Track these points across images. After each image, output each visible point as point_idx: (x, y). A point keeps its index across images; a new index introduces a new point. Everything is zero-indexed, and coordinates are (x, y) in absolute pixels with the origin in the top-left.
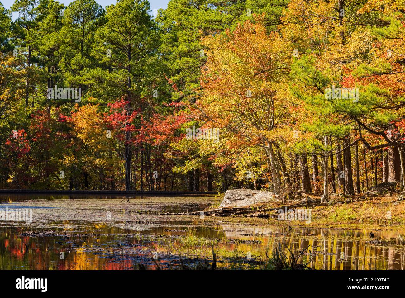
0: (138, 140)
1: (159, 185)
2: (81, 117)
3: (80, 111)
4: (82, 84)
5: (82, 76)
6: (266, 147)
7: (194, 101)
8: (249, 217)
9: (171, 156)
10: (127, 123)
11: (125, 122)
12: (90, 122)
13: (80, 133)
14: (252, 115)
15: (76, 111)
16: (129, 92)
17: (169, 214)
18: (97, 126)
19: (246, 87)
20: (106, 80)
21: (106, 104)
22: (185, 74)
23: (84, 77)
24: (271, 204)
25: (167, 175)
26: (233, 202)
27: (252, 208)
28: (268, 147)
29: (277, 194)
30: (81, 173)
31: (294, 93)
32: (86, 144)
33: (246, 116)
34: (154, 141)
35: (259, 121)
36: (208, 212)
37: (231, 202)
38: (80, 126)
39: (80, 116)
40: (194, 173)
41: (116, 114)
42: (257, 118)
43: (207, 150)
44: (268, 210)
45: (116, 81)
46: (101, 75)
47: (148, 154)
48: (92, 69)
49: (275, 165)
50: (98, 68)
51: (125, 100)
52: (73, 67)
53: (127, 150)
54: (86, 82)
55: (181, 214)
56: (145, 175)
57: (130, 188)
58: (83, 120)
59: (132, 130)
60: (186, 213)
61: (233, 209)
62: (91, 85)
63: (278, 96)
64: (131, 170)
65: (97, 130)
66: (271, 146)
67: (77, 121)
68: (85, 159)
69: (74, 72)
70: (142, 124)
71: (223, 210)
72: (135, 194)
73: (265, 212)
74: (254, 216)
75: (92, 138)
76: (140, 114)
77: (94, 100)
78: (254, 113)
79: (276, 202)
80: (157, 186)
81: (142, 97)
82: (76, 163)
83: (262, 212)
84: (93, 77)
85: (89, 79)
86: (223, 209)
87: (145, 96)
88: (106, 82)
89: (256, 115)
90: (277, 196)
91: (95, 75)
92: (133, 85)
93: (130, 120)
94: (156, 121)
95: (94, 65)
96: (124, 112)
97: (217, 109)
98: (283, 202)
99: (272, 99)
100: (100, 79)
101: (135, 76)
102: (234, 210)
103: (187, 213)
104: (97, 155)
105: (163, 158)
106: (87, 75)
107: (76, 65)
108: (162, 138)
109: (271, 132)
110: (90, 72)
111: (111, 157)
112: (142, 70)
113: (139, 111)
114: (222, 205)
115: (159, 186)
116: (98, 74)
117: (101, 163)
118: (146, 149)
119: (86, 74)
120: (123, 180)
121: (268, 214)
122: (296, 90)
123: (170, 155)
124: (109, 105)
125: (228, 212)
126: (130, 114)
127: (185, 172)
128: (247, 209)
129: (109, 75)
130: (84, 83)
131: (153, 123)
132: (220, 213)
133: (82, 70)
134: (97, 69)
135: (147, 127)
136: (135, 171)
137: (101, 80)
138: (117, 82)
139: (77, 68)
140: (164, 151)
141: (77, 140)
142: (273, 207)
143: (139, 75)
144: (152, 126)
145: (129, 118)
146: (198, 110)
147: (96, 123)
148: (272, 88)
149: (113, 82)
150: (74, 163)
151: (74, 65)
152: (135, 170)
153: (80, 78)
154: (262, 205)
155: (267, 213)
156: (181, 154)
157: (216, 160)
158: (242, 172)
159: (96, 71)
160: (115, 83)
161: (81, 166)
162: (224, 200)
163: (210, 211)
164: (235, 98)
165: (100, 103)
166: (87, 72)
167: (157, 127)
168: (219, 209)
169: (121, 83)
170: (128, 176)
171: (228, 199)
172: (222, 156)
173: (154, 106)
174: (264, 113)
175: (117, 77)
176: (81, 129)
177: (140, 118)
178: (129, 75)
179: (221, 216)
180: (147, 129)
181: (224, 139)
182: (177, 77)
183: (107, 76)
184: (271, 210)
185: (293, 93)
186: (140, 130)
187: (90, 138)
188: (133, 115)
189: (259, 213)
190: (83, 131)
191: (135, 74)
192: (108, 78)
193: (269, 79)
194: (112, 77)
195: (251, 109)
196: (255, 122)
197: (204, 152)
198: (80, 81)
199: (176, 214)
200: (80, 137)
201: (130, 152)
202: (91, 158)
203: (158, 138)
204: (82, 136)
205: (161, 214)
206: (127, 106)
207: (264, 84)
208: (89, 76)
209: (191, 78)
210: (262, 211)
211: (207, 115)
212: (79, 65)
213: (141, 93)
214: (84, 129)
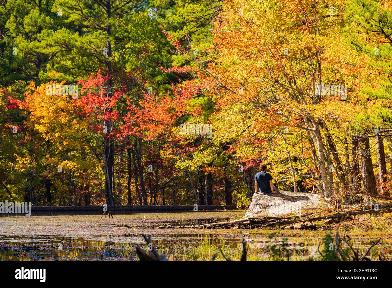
0: (123, 132)
1: (155, 198)
2: (40, 100)
3: (38, 93)
4: (41, 53)
5: (40, 42)
6: (311, 130)
7: (206, 65)
8: (288, 229)
9: (171, 156)
10: (107, 109)
11: (104, 107)
12: (52, 108)
13: (38, 124)
14: (290, 83)
15: (33, 92)
16: (108, 64)
17: (172, 228)
18: (63, 114)
19: (280, 43)
20: (75, 46)
21: (76, 82)
22: (191, 29)
23: (43, 43)
24: (319, 211)
25: (167, 183)
26: (264, 210)
27: (292, 216)
28: (314, 129)
29: (327, 197)
30: (42, 182)
31: (352, 43)
32: (47, 140)
33: (282, 85)
34: (147, 133)
35: (299, 92)
36: (228, 224)
37: (261, 210)
38: (38, 113)
39: (37, 100)
40: (205, 180)
41: (90, 95)
42: (297, 87)
43: (225, 136)
44: (315, 219)
45: (89, 47)
46: (67, 40)
47: (138, 153)
48: (54, 31)
49: (324, 155)
50: (64, 29)
51: (102, 75)
52: (27, 29)
53: (107, 148)
54: (46, 50)
55: (189, 228)
56: (134, 184)
57: (112, 203)
58: (42, 104)
59: (113, 117)
60: (196, 226)
61: (265, 218)
62: (54, 55)
63: (327, 55)
64: (114, 178)
65: (62, 120)
66: (318, 129)
67: (33, 106)
68: (47, 161)
69: (28, 37)
70: (129, 110)
71: (250, 221)
72: (119, 210)
73: (310, 222)
74: (294, 227)
75: (56, 131)
76: (124, 96)
77: (58, 75)
78: (291, 80)
79: (326, 208)
80: (151, 200)
81: (128, 70)
82: (33, 168)
83: (306, 223)
84: (56, 42)
85: (51, 46)
86: (250, 219)
87: (133, 70)
88: (75, 49)
89: (295, 83)
90: (328, 199)
91: (59, 40)
92: (114, 54)
93: (111, 104)
94: (148, 105)
95: (58, 26)
96: (101, 92)
97: (239, 77)
98: (336, 207)
99: (318, 60)
100: (66, 46)
101: (118, 40)
102: (266, 220)
103: (198, 226)
104: (64, 156)
105: (161, 159)
106: (47, 40)
107: (32, 26)
108: (158, 129)
109: (317, 106)
110: (52, 35)
111: (84, 159)
112: (126, 31)
113: (124, 91)
114: (249, 215)
115: (155, 200)
116: (63, 37)
117: (69, 166)
118: (135, 146)
119: (46, 38)
120: (102, 191)
121: (315, 225)
122: (353, 39)
123: (170, 154)
124: (80, 82)
125: (257, 222)
126: (110, 96)
127: (193, 168)
128: (285, 218)
129: (79, 39)
130: (44, 51)
131: (144, 108)
132: (245, 225)
133: (40, 32)
134: (62, 31)
135: (135, 114)
136: (119, 180)
137: (68, 47)
138: (90, 49)
139: (33, 30)
140: (161, 148)
141: (35, 134)
142: (323, 215)
143: (123, 39)
144: (143, 113)
145: (110, 101)
146: (211, 78)
147: (61, 108)
148: (318, 42)
149: (86, 49)
150: (30, 167)
151: (29, 25)
152: (119, 178)
153: (38, 44)
154: (306, 212)
155: (313, 223)
156: (186, 153)
157: (238, 151)
158: (275, 171)
159: (62, 34)
160: (88, 51)
161: (40, 172)
162: (251, 206)
163: (231, 222)
164: (265, 60)
165: (68, 80)
166: (48, 36)
167: (151, 113)
168: (245, 219)
169: (98, 50)
170: (109, 185)
171: (257, 205)
172: (247, 145)
173: (146, 83)
174: (308, 81)
175: (90, 42)
176: (39, 119)
177: (124, 102)
178: (108, 38)
179: (247, 229)
180: (136, 116)
181: (250, 120)
182: (179, 34)
183: (76, 41)
184: (320, 219)
185: (349, 43)
186: (126, 119)
187: (53, 130)
188: (115, 96)
189: (302, 223)
190: (42, 121)
191: (118, 37)
192: (78, 44)
193: (314, 30)
194: (84, 42)
195: (289, 75)
196: (294, 93)
197: (220, 139)
198: (38, 49)
199: (182, 228)
200: (38, 130)
201: (112, 151)
202: (55, 159)
203: (152, 130)
204: (41, 129)
205: (159, 228)
206: (106, 85)
207: (307, 38)
208: (50, 40)
209: (198, 41)
210: (306, 221)
211: (224, 85)
212: (36, 25)
213: (127, 65)
214: (43, 117)
